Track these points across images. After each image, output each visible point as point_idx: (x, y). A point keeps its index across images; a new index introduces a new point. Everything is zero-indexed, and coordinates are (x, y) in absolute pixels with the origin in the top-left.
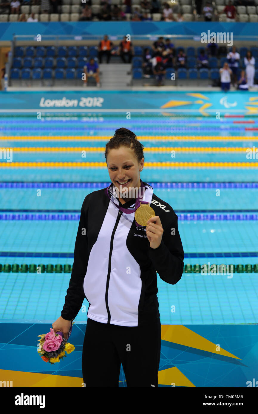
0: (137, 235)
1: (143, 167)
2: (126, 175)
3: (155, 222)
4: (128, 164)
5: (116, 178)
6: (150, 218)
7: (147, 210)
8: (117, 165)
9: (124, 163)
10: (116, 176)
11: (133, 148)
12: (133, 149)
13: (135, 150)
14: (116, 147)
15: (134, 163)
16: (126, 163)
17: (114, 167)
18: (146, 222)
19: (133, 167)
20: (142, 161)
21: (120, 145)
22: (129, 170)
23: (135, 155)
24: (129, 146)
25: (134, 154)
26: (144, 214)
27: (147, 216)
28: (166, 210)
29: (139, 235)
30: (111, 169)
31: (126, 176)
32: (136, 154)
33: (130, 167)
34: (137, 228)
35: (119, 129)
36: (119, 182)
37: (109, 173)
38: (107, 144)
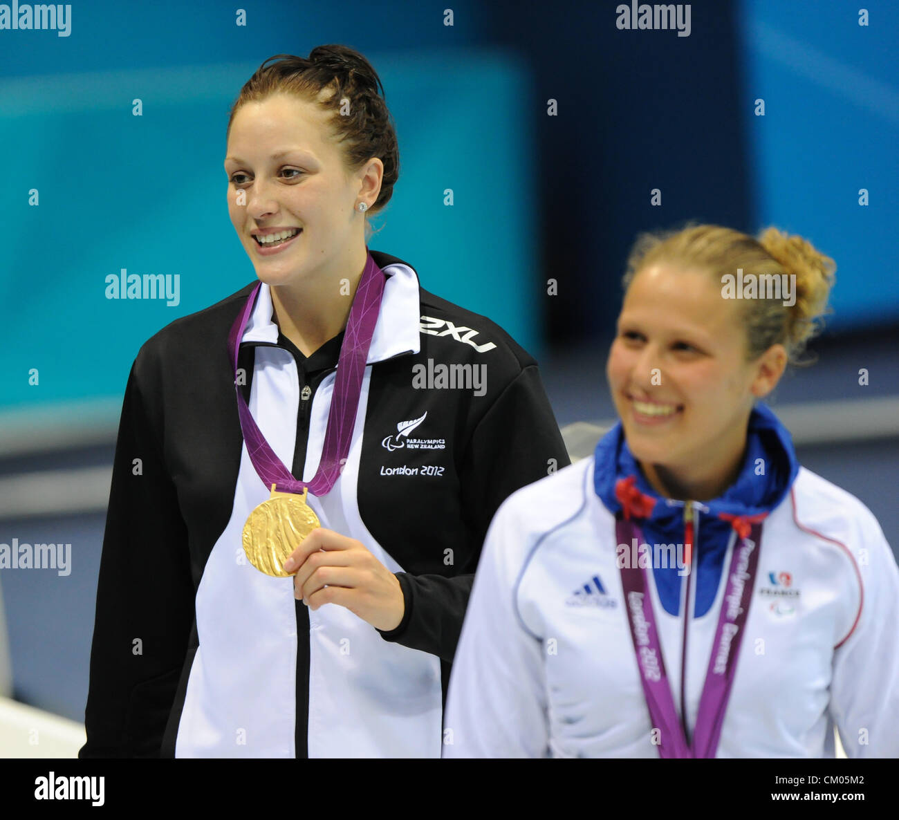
0: (393, 472)
2: (281, 204)
7: (291, 515)
9: (275, 157)
17: (244, 171)
20: (369, 171)
23: (333, 136)
25: (329, 130)
26: (279, 528)
27: (287, 537)
28: (479, 344)
29: (403, 471)
31: (280, 209)
32: (339, 133)
34: (386, 444)
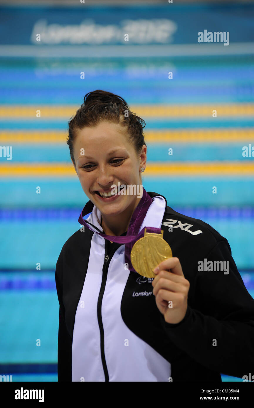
1: (144, 163)
2: (115, 176)
3: (171, 270)
4: (118, 155)
5: (95, 184)
6: (162, 261)
7: (156, 245)
8: (95, 158)
9: (110, 154)
10: (93, 181)
11: (124, 123)
12: (124, 126)
13: (129, 128)
14: (91, 123)
15: (129, 154)
16: (114, 152)
17: (91, 163)
18: (151, 269)
19: (127, 162)
20: (143, 152)
21: (99, 119)
22: (120, 167)
23: (130, 138)
24: (117, 120)
25: (129, 136)
26: (150, 252)
27: (155, 257)
28: (193, 231)
30: (84, 167)
31: (114, 179)
32: (132, 136)
33: (122, 160)
34: (138, 281)
35: (92, 93)
36: (101, 194)
37: (80, 176)
38: (71, 122)
